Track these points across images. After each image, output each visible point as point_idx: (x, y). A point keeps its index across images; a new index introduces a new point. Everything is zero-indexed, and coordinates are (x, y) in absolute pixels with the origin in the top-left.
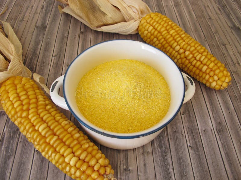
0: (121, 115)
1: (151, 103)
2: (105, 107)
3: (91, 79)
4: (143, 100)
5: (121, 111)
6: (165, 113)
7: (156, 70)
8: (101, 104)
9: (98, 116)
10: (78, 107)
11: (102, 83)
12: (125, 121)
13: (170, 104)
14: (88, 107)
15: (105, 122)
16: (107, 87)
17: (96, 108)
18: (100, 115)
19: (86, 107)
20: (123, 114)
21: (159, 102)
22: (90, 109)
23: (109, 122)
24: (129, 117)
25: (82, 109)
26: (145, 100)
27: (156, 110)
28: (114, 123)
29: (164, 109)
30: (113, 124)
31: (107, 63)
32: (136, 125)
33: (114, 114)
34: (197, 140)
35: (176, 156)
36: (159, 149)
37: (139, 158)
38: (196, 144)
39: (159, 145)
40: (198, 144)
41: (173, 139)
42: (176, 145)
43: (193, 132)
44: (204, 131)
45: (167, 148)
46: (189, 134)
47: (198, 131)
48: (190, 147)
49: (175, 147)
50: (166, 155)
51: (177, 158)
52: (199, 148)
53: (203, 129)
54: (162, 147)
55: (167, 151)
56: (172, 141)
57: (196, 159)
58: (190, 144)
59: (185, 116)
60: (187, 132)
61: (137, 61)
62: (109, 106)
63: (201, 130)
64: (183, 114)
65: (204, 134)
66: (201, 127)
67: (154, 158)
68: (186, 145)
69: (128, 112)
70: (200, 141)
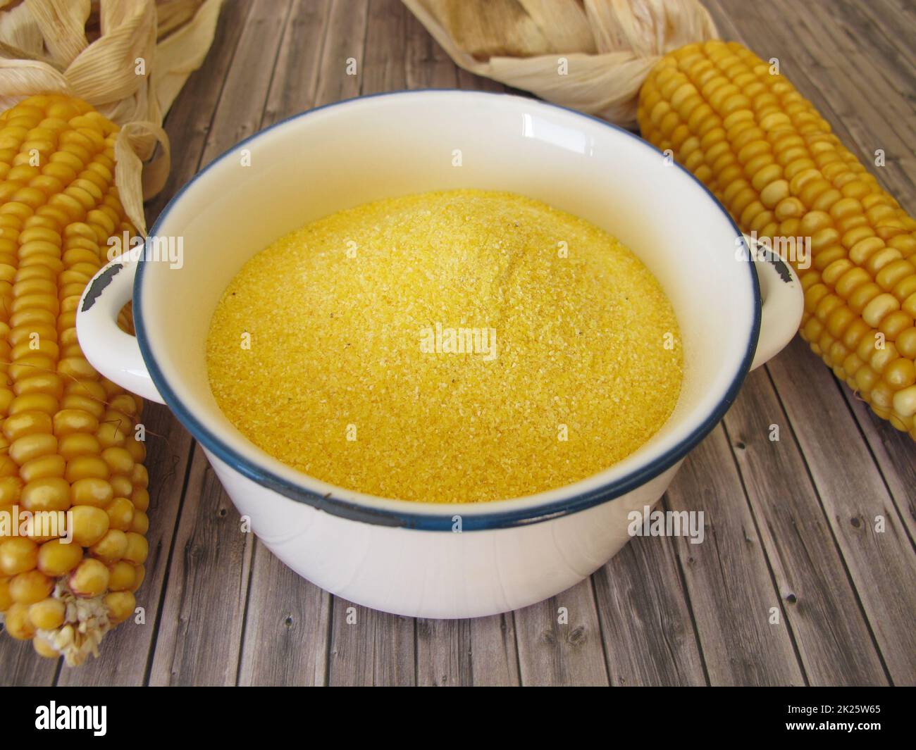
0: (434, 421)
1: (587, 361)
2: (347, 385)
3: (287, 265)
4: (547, 345)
5: (433, 400)
6: (661, 417)
7: (604, 232)
8: (327, 369)
9: (313, 433)
10: (214, 390)
11: (335, 268)
12: (455, 457)
13: (681, 377)
14: (262, 389)
15: (350, 460)
16: (363, 283)
17: (303, 394)
18: (325, 426)
19: (254, 390)
20: (445, 415)
21: (628, 360)
22: (274, 400)
23: (371, 460)
24: (478, 435)
25: (234, 403)
26: (559, 341)
27: (617, 400)
28: (398, 465)
29: (654, 400)
30: (388, 470)
31: (370, 204)
32: (514, 478)
33: (393, 419)
34: (825, 569)
35: (723, 652)
36: (634, 614)
37: (530, 663)
38: (821, 585)
39: (633, 595)
40: (832, 588)
41: (704, 562)
42: (723, 595)
43: (800, 527)
44: (855, 522)
45: (676, 612)
46: (780, 542)
47: (823, 522)
48: (794, 606)
49: (719, 607)
50: (674, 648)
51: (732, 662)
52: (839, 607)
53: (849, 513)
54: (649, 603)
55: (676, 624)
56: (701, 570)
57: (832, 667)
58: (791, 586)
59: (754, 454)
60: (771, 528)
61: (511, 196)
62: (367, 374)
63: (838, 519)
64: (741, 446)
65: (854, 539)
66: (837, 503)
67: (612, 666)
68: (774, 593)
69: (467, 404)
70: (841, 571)
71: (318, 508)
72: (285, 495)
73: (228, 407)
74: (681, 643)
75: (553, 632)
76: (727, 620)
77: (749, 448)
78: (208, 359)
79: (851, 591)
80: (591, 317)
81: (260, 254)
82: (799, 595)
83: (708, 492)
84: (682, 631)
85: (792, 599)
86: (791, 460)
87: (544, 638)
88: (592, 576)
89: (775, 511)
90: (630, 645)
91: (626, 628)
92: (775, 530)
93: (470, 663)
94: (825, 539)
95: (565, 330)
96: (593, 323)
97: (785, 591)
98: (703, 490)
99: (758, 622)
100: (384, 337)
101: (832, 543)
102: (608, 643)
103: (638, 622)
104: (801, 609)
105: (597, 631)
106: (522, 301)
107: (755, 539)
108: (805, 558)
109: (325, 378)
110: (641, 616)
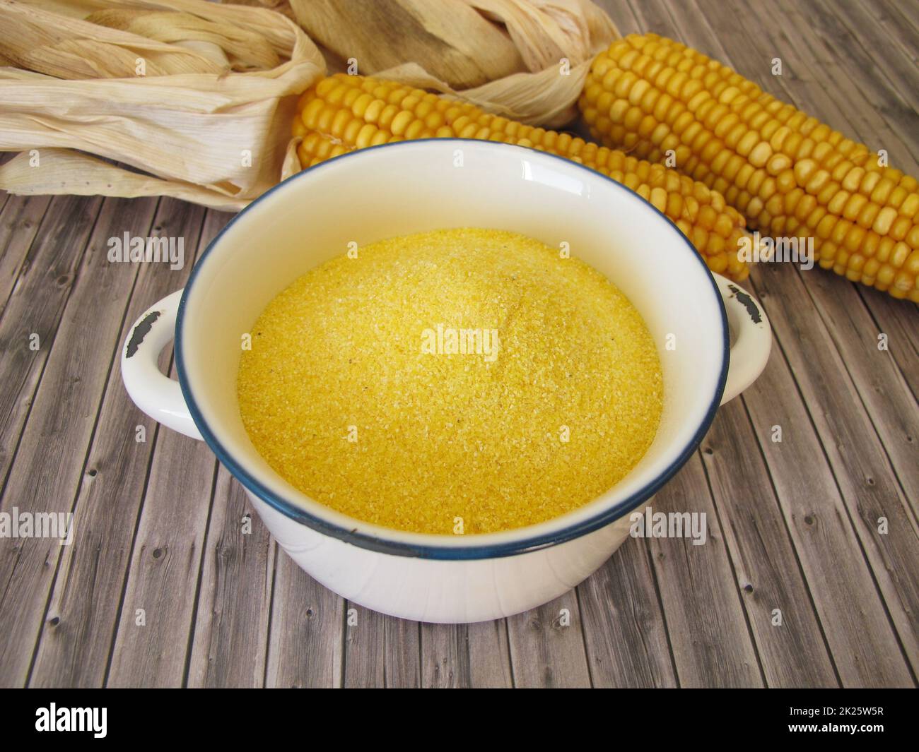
0: (442, 457)
1: (576, 400)
2: (366, 424)
3: (307, 307)
4: (541, 388)
5: (441, 438)
6: (641, 447)
7: (594, 270)
8: (347, 409)
9: (336, 466)
10: (246, 426)
11: (352, 316)
12: (460, 487)
13: (660, 409)
14: (289, 425)
15: (369, 490)
16: (377, 332)
17: (326, 430)
18: (346, 459)
19: (283, 426)
20: (452, 451)
21: (612, 397)
22: (300, 435)
23: (387, 490)
24: (480, 467)
25: (264, 437)
26: (551, 384)
27: (602, 434)
28: (411, 495)
29: (635, 432)
30: (403, 498)
31: (380, 243)
32: (511, 504)
33: (406, 455)
34: (780, 562)
35: (688, 636)
36: (610, 603)
37: (519, 647)
38: (776, 577)
39: (609, 587)
40: (785, 579)
41: (673, 557)
42: (689, 587)
43: (759, 524)
44: (808, 520)
45: (647, 601)
46: (741, 538)
47: (779, 520)
48: (751, 595)
49: (684, 596)
50: (644, 632)
51: (694, 644)
52: (791, 596)
53: (803, 512)
54: (624, 594)
55: (647, 612)
56: (670, 565)
57: (782, 647)
58: (749, 576)
59: (720, 458)
60: (733, 526)
61: (510, 234)
62: (383, 415)
63: (793, 517)
64: (709, 452)
65: (807, 535)
66: (793, 503)
67: (590, 648)
68: (733, 584)
69: (470, 441)
70: (794, 564)
71: (346, 541)
72: (317, 530)
73: (260, 441)
74: (650, 628)
75: (539, 619)
76: (691, 606)
77: (716, 453)
78: (239, 396)
79: (801, 582)
80: (580, 360)
81: (282, 294)
82: (756, 586)
83: (678, 494)
84: (652, 618)
85: (749, 589)
86: (754, 464)
87: (531, 624)
88: (576, 588)
89: (738, 511)
90: (606, 631)
91: (603, 614)
92: (737, 527)
93: (467, 647)
94: (781, 535)
95: (556, 375)
96: (581, 366)
97: (743, 582)
98: (673, 492)
99: (718, 610)
100: (397, 382)
101: (787, 539)
102: (587, 629)
103: (613, 610)
104: (757, 598)
105: (578, 618)
106: (518, 350)
107: (718, 535)
108: (763, 553)
109: (345, 417)
110: (617, 605)
